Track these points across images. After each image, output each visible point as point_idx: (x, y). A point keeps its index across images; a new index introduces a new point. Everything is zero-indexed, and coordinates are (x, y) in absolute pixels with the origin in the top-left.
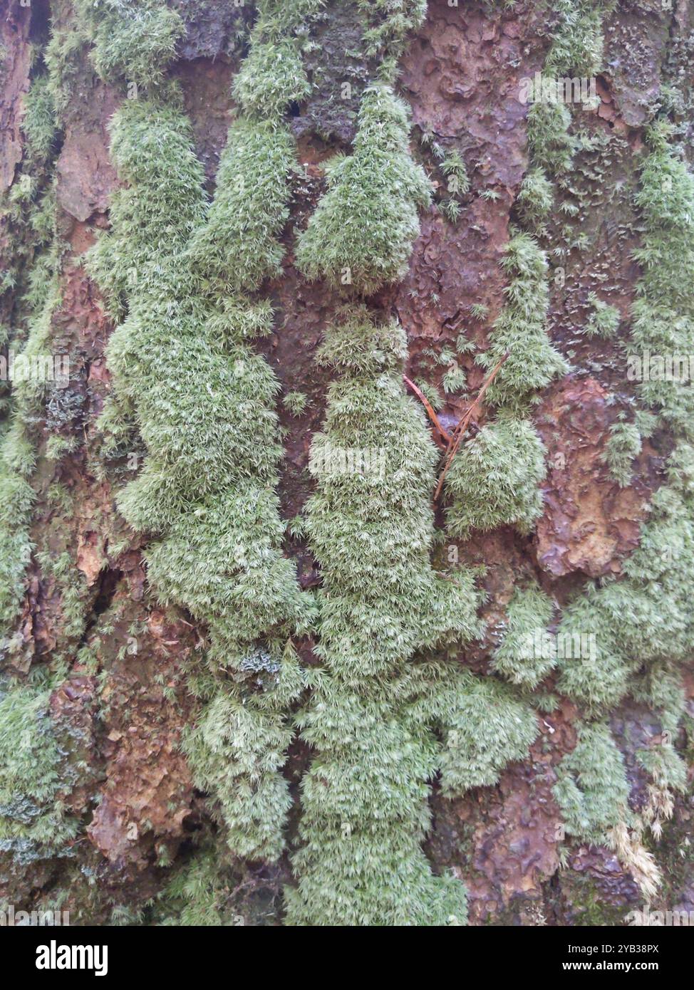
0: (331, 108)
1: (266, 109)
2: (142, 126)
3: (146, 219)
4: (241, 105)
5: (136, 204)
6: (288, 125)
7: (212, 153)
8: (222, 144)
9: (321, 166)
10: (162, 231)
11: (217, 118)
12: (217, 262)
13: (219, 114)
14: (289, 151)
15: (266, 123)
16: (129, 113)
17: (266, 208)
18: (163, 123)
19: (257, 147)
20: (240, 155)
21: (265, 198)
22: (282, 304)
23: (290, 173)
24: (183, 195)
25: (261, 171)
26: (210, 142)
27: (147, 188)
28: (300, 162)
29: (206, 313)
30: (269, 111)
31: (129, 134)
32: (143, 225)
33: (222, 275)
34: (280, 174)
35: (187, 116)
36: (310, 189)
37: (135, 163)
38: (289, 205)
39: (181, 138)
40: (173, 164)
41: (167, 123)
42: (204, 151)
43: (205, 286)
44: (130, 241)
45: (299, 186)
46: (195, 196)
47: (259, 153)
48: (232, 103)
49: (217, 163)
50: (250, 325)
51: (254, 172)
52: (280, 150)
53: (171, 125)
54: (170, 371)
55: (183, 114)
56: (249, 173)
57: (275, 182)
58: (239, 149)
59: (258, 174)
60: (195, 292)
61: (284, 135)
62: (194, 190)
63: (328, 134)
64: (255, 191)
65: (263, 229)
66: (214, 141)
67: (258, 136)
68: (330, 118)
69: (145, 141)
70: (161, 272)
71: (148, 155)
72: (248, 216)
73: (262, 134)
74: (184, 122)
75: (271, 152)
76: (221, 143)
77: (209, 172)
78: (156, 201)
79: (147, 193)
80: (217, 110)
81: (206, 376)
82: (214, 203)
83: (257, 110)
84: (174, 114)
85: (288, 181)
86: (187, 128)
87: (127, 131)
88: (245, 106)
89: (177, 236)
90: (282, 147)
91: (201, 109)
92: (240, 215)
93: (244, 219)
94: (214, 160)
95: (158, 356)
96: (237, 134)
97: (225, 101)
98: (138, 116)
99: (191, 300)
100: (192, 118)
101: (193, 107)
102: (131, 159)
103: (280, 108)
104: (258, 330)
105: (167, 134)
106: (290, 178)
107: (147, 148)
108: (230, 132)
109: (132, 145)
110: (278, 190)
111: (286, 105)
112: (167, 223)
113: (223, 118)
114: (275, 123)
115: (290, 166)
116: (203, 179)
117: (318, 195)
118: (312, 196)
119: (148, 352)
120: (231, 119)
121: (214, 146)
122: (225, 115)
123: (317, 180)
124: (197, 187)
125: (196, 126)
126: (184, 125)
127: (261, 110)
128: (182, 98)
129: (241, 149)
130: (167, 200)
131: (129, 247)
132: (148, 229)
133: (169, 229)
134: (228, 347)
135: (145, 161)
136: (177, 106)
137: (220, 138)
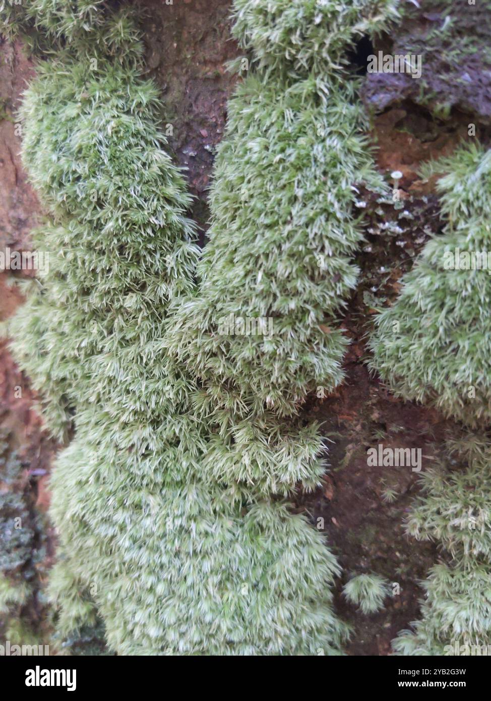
0: (446, 44)
1: (302, 59)
2: (72, 110)
3: (87, 284)
4: (250, 53)
5: (70, 256)
6: (350, 87)
7: (200, 148)
8: (217, 131)
9: (427, 170)
10: (116, 305)
11: (206, 80)
12: (220, 367)
13: (209, 71)
14: (356, 143)
15: (305, 87)
16: (48, 86)
17: (312, 272)
18: (107, 100)
19: (287, 139)
20: (255, 157)
21: (309, 252)
22: (341, 428)
23: (362, 191)
24: (149, 240)
25: (300, 193)
26: (195, 126)
27: (84, 229)
28: (382, 167)
29: (203, 446)
30: (311, 60)
31: (49, 128)
32: (86, 292)
33: (230, 386)
34: (339, 197)
35: (150, 82)
36: (403, 223)
37: (61, 185)
38: (361, 258)
39: (141, 126)
40: (128, 181)
41: (114, 101)
42: (185, 143)
43: (199, 401)
44: (68, 318)
45: (381, 220)
46: (173, 239)
47: (292, 154)
48: (232, 49)
49: (210, 166)
50: (285, 478)
51: (284, 196)
52: (335, 143)
53: (121, 103)
54: (144, 556)
55: (143, 77)
56: (275, 197)
57: (329, 215)
58: (250, 144)
59: (293, 200)
60: (181, 409)
61: (344, 109)
62: (169, 226)
63: (447, 105)
64: (289, 237)
65: (305, 312)
66: (203, 122)
67: (289, 114)
68: (446, 67)
69: (77, 140)
70: (121, 377)
71: (82, 168)
72: (274, 287)
73: (297, 110)
74: (145, 94)
75: (318, 149)
76: (216, 125)
77: (196, 183)
78: (102, 252)
79: (86, 238)
80: (205, 62)
81: (207, 566)
82: (208, 248)
83: (283, 59)
84: (125, 82)
85: (356, 212)
86: (151, 105)
87: (46, 123)
88: (260, 53)
89: (145, 313)
90: (341, 136)
91: (177, 63)
92: (260, 287)
93: (265, 295)
94: (206, 160)
95: (122, 528)
96: (246, 111)
97: (219, 45)
98: (64, 92)
99: (175, 427)
100: (159, 83)
101: (161, 65)
102: (53, 178)
103: (332, 53)
104: (299, 483)
105: (113, 124)
106: (361, 204)
107: (80, 154)
108: (232, 106)
109: (54, 150)
110: (337, 234)
111: (346, 45)
112: (127, 291)
113: (217, 78)
114: (322, 85)
115: (360, 176)
116: (186, 199)
117: (420, 231)
118: (408, 236)
119: (106, 520)
120: (233, 78)
121: (204, 132)
122: (220, 70)
123: (420, 203)
124: (175, 218)
125: (169, 99)
126: (145, 101)
127: (294, 60)
128: (139, 49)
129: (255, 145)
130: (121, 249)
131: (67, 328)
132: (94, 300)
133: (131, 301)
134: (244, 507)
135: (78, 179)
136: (131, 63)
137: (212, 117)
